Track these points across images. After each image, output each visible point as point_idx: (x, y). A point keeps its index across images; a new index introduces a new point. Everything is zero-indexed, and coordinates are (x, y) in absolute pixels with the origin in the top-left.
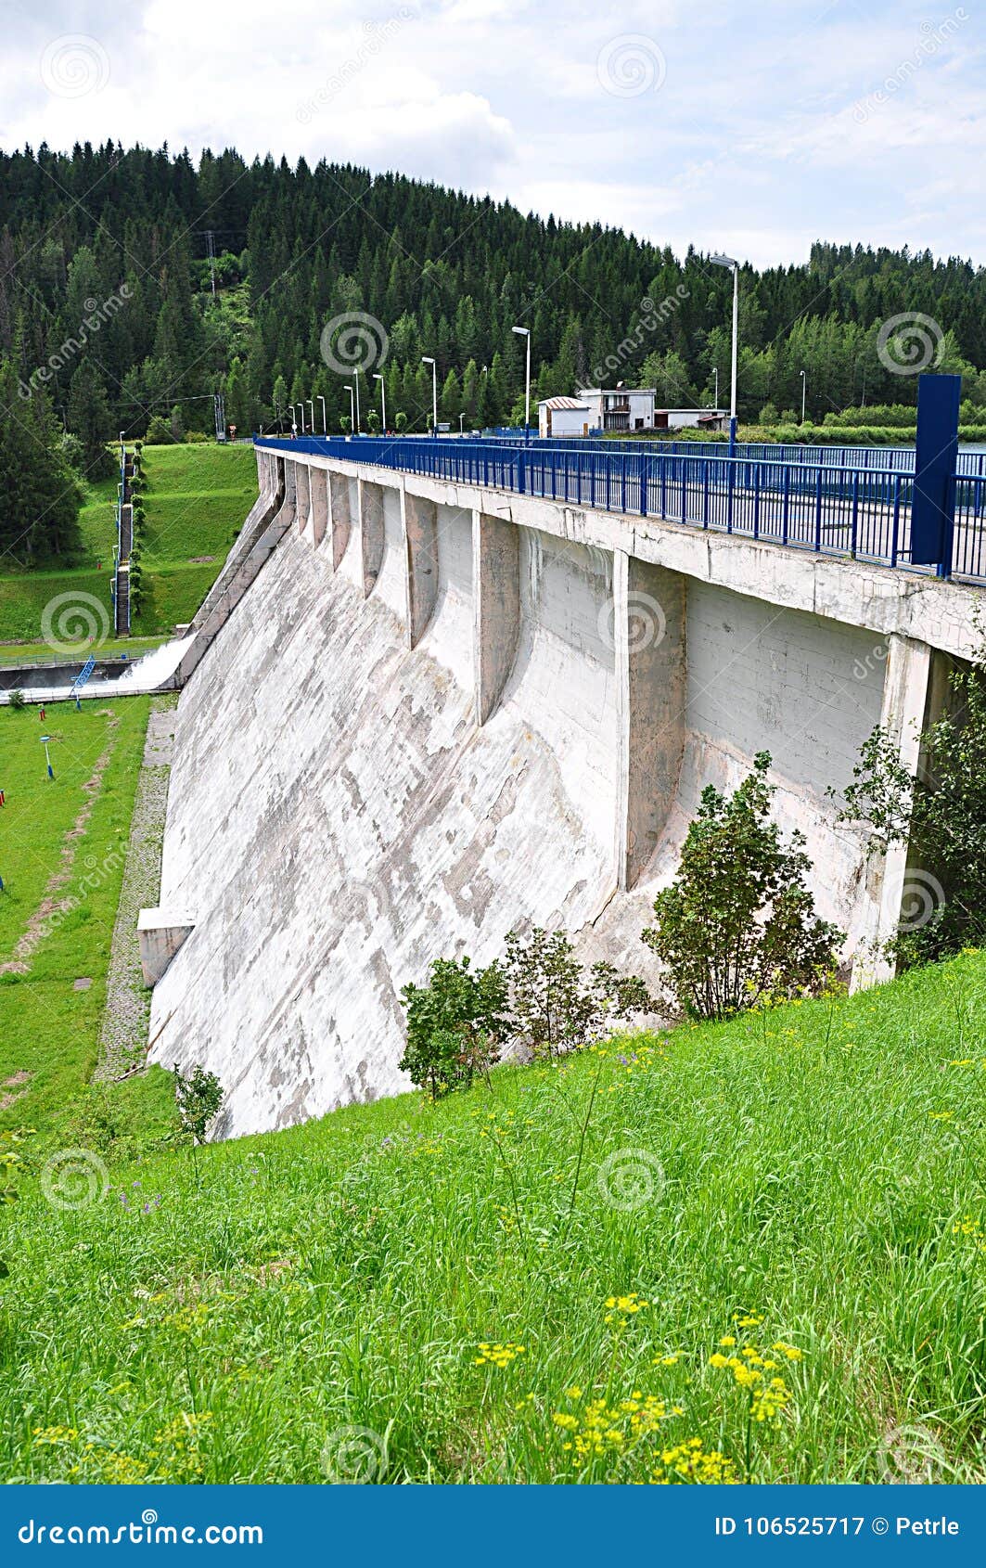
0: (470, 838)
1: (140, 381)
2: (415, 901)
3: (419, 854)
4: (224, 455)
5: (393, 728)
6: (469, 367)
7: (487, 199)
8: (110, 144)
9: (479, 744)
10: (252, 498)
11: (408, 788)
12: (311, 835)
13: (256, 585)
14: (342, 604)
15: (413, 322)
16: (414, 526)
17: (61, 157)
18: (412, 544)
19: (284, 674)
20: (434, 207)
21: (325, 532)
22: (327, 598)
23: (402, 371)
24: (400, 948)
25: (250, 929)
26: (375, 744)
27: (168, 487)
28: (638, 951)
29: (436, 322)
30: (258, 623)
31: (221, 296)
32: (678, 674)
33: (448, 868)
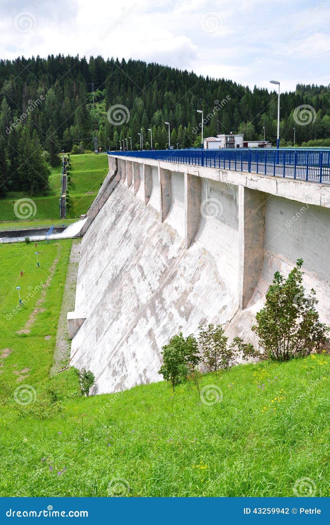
0: (184, 289)
1: (69, 133)
2: (164, 312)
3: (165, 294)
4: (97, 158)
5: (156, 250)
6: (180, 127)
7: (186, 71)
8: (60, 55)
9: (186, 255)
10: (106, 172)
11: (161, 271)
12: (127, 287)
13: (108, 201)
14: (137, 207)
15: (161, 113)
16: (163, 180)
17: (44, 60)
18: (162, 186)
19: (117, 231)
20: (168, 74)
21: (131, 183)
22: (132, 205)
23: (157, 129)
24: (159, 328)
25: (105, 320)
26: (149, 255)
27: (78, 169)
28: (247, 332)
29: (169, 112)
30: (108, 214)
31: (96, 105)
32: (262, 230)
33: (176, 300)
